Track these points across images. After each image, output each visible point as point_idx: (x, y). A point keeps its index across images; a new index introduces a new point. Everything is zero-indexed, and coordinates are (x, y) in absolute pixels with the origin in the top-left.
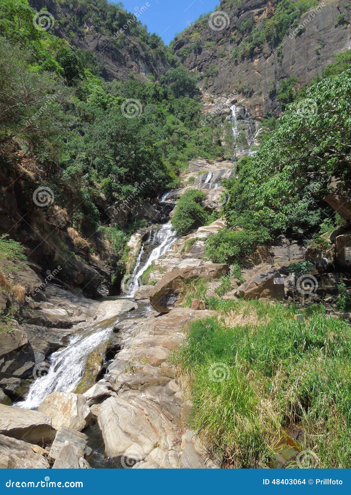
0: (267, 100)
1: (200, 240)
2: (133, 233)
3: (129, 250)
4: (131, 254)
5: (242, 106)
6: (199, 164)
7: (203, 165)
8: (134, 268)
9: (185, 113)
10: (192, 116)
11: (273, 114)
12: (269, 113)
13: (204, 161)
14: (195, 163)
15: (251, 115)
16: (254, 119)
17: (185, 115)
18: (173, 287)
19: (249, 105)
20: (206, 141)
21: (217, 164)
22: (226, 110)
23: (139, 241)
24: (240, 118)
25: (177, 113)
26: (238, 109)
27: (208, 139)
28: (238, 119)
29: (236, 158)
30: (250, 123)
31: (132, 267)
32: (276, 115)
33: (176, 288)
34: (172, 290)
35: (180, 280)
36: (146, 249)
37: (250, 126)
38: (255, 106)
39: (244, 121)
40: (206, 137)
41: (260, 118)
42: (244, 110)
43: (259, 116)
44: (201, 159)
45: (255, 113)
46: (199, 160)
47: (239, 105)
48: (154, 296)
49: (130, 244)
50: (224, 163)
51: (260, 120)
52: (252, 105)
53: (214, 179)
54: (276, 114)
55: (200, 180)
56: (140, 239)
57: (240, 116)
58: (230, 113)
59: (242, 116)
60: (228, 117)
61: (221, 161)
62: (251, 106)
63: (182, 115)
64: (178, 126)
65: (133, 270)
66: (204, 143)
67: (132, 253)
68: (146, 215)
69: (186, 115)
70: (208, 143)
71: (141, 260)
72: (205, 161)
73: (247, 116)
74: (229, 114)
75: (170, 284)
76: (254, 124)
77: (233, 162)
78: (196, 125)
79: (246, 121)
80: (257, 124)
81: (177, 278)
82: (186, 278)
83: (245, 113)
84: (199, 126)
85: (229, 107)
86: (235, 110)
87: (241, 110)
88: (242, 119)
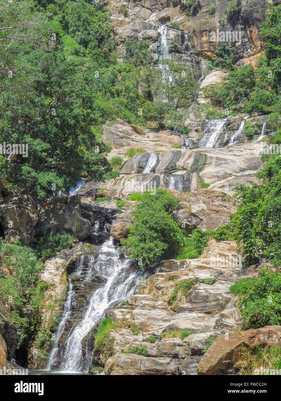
0: (223, 26)
1: (203, 282)
2: (49, 257)
3: (47, 288)
4: (51, 296)
5: (178, 29)
6: (120, 132)
7: (127, 136)
8: (60, 320)
9: (89, 34)
10: (101, 40)
11: (233, 51)
12: (227, 48)
13: (128, 128)
14: (112, 129)
15: (193, 47)
16: (198, 54)
17: (88, 37)
18: (234, 359)
19: (192, 30)
20: (127, 89)
21: (152, 135)
22: (151, 33)
23: (63, 274)
24: (174, 50)
25: (74, 32)
26: (172, 34)
27: (131, 86)
28: (171, 52)
29: (185, 128)
30: (192, 61)
31: (54, 318)
32: (237, 53)
33: (236, 360)
34: (232, 363)
35: (244, 348)
36: (78, 289)
37: (193, 67)
38: (202, 32)
39: (181, 57)
40: (127, 83)
41: (209, 54)
42: (183, 37)
43: (208, 51)
44: (122, 124)
45: (201, 44)
46: (119, 125)
47: (174, 27)
48: (207, 371)
49: (46, 276)
50: (164, 134)
51: (209, 58)
52: (198, 30)
53: (162, 167)
54: (239, 51)
55: (135, 166)
56: (63, 270)
57: (176, 46)
58: (157, 39)
59: (179, 46)
60: (152, 46)
61: (157, 130)
62: (194, 32)
63: (83, 36)
64: (84, 58)
65: (57, 324)
66: (123, 93)
67: (53, 293)
68: (67, 226)
69: (91, 37)
70: (131, 94)
71: (73, 308)
72: (130, 128)
73: (187, 48)
74: (155, 41)
75: (230, 355)
76: (198, 63)
77: (179, 135)
78: (106, 57)
79: (184, 57)
80: (205, 64)
81: (240, 345)
82: (252, 346)
83: (183, 42)
84: (112, 59)
85: (155, 28)
86: (167, 35)
87: (178, 35)
88: (178, 51)
